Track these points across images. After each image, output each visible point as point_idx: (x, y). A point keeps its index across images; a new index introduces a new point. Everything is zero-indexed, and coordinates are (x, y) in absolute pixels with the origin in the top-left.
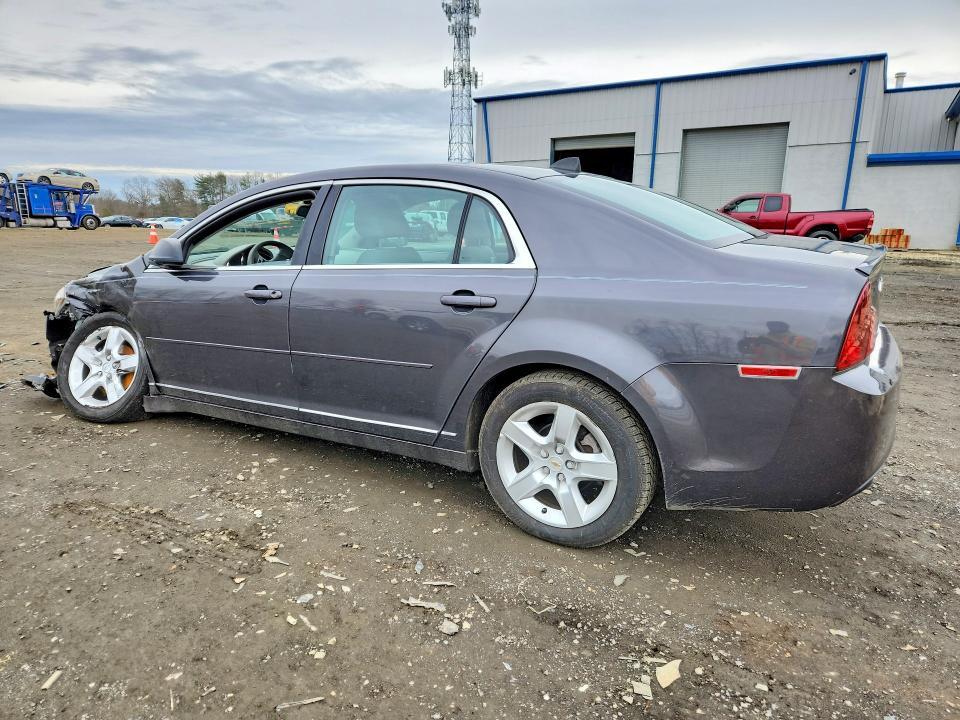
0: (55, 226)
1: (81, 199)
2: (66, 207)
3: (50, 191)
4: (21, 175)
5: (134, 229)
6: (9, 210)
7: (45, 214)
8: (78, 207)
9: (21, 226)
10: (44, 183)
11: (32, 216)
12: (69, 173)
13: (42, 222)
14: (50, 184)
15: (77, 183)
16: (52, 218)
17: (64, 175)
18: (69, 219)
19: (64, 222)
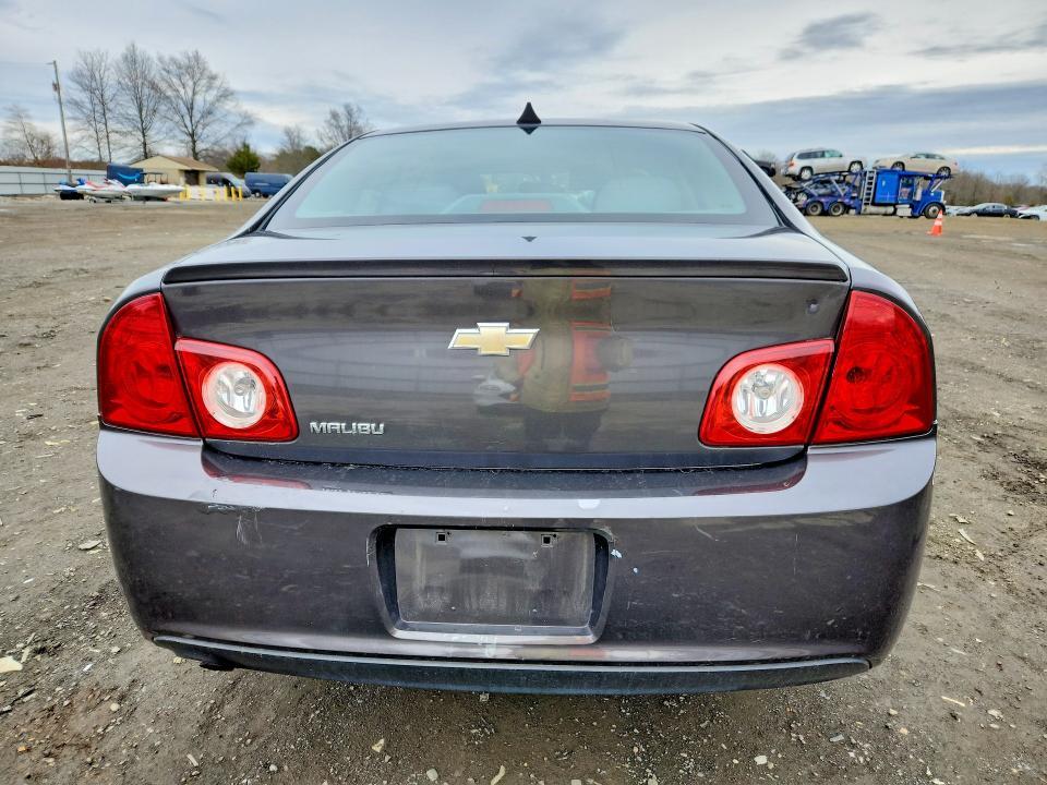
0: (894, 213)
1: (931, 185)
2: (911, 194)
3: (901, 177)
4: (877, 161)
5: (1006, 219)
6: (853, 198)
7: (888, 202)
8: (926, 193)
9: (859, 213)
10: (898, 169)
11: (874, 204)
12: (928, 156)
13: (882, 210)
14: (904, 169)
15: (932, 167)
16: (894, 205)
17: (923, 158)
18: (912, 206)
19: (905, 210)
